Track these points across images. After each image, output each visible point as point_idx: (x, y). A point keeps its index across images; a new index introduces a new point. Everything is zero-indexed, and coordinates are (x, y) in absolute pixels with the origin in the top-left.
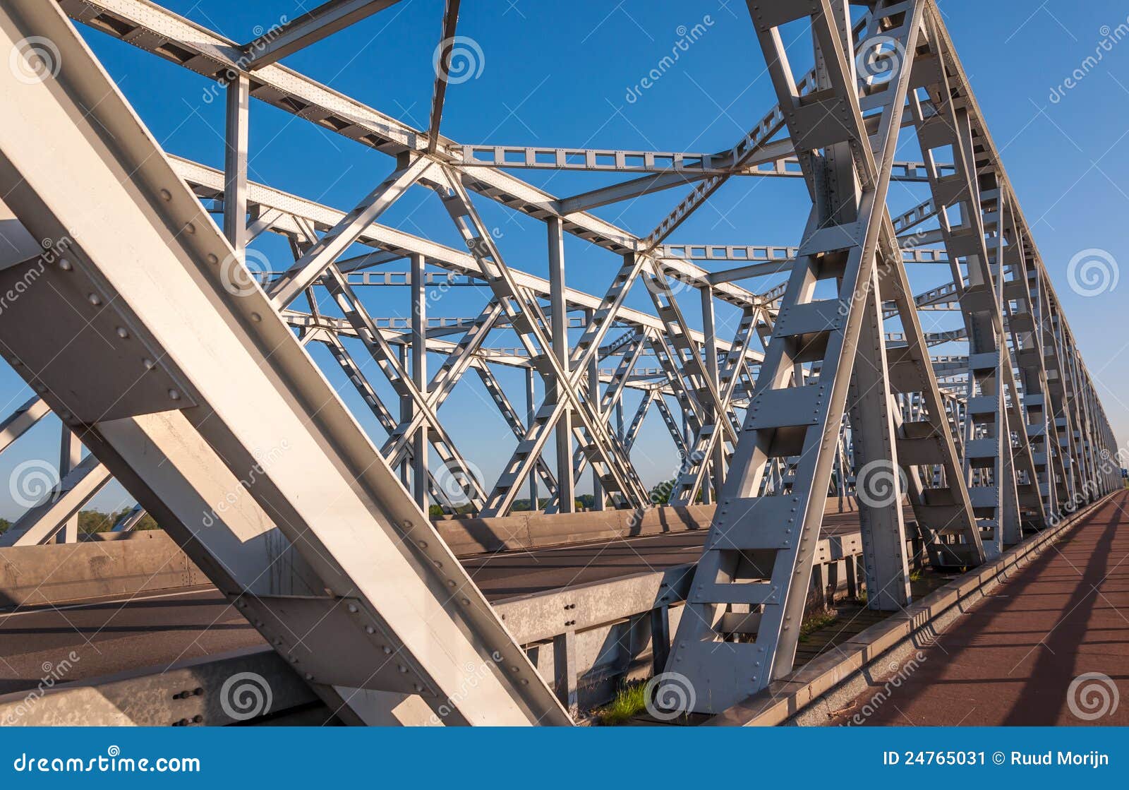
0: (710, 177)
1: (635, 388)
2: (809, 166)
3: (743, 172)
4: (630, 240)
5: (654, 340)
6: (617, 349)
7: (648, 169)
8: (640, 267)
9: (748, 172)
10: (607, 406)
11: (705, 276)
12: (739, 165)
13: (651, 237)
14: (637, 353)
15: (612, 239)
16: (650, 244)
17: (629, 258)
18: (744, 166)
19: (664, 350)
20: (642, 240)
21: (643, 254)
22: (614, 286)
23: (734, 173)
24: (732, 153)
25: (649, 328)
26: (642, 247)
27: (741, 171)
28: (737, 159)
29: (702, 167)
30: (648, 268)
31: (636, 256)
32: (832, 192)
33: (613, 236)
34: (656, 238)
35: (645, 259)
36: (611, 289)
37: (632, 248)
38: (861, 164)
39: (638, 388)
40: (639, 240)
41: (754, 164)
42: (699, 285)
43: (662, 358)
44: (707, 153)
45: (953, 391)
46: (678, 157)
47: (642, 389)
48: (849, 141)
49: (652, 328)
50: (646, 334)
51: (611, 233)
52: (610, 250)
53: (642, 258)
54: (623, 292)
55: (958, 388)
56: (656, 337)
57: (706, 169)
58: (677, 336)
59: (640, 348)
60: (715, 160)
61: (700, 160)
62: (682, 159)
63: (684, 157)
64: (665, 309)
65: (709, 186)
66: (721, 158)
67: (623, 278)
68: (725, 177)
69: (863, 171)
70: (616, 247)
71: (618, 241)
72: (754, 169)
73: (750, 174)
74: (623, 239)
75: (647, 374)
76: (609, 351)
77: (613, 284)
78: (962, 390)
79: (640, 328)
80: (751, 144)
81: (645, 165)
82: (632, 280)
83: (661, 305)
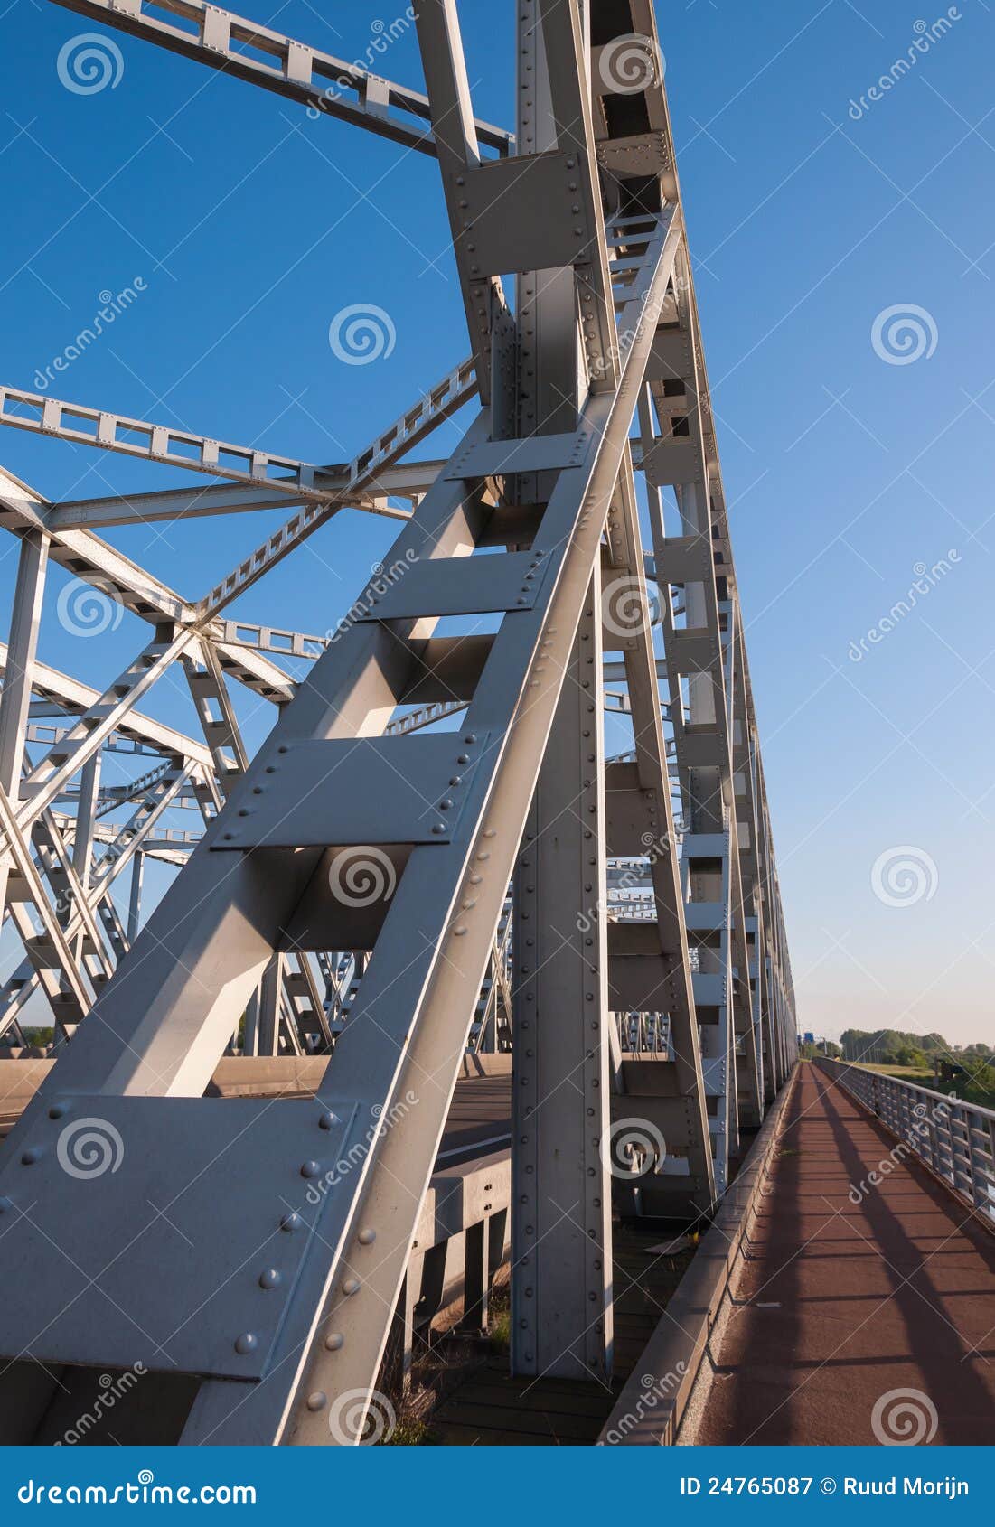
0: (312, 504)
1: (166, 861)
2: (484, 314)
3: (363, 504)
4: (171, 602)
5: (199, 783)
6: (138, 793)
7: (206, 466)
8: (182, 647)
9: (370, 506)
10: (102, 878)
11: (289, 686)
12: (358, 488)
13: (206, 603)
14: (166, 799)
15: (137, 592)
16: (203, 614)
17: (165, 631)
18: (364, 492)
19: (213, 801)
20: (191, 606)
21: (191, 629)
22: (132, 671)
23: (349, 503)
24: (350, 470)
25: (193, 762)
26: (188, 616)
27: (359, 502)
28: (355, 479)
29: (298, 483)
30: (195, 651)
31: (177, 630)
32: (524, 396)
33: (143, 589)
34: (213, 604)
35: (192, 636)
36: (125, 674)
37: (172, 615)
38: (594, 326)
39: (171, 862)
40: (187, 605)
41: (380, 493)
42: (277, 698)
43: (208, 814)
44: (309, 464)
45: (616, 912)
46: (261, 459)
47: (177, 864)
48: (576, 267)
49: (197, 762)
50: (187, 770)
51: (139, 583)
52: (133, 610)
53: (187, 634)
54: (143, 684)
55: (623, 909)
56: (203, 778)
57: (303, 487)
58: (231, 772)
59: (173, 791)
60: (320, 476)
61: (294, 473)
62: (266, 463)
63: (270, 462)
64: (215, 725)
65: (306, 523)
66: (331, 475)
67: (148, 661)
68: (334, 508)
69: (596, 345)
70: (144, 608)
71: (149, 598)
72: (381, 503)
73: (374, 510)
74: (158, 597)
75: (187, 840)
76: (127, 795)
77: (130, 667)
78: (628, 912)
79: (177, 760)
80: (380, 456)
81: (202, 460)
82: (163, 667)
83: (210, 718)
